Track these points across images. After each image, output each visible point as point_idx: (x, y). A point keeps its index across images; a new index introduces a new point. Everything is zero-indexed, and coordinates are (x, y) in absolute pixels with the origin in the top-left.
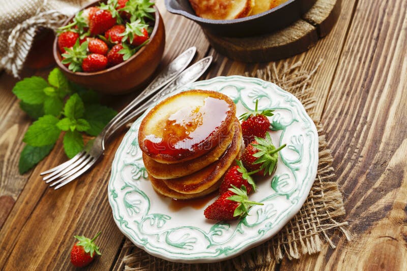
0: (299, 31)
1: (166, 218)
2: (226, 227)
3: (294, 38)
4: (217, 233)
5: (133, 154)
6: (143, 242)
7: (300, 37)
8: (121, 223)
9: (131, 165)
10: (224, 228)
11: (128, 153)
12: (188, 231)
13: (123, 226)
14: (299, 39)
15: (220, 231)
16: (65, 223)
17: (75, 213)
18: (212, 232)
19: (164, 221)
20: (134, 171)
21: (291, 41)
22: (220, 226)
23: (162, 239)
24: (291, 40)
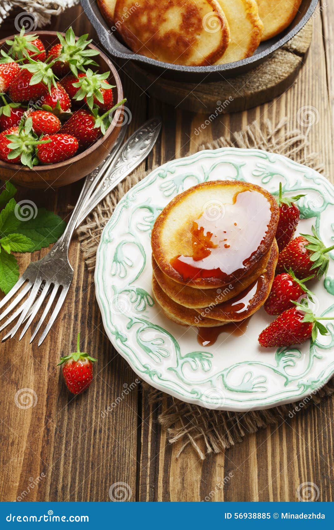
0: (284, 65)
1: (207, 357)
2: (296, 353)
3: (282, 76)
4: (288, 363)
5: (122, 275)
6: (195, 396)
7: (289, 74)
8: (150, 376)
9: (126, 291)
10: (294, 356)
11: (114, 275)
12: (248, 368)
13: (155, 379)
14: (289, 76)
15: (291, 360)
16: (39, 388)
17: (48, 369)
18: (282, 364)
19: (208, 360)
20: (133, 300)
21: (279, 81)
22: (287, 353)
23: (220, 386)
24: (280, 78)
